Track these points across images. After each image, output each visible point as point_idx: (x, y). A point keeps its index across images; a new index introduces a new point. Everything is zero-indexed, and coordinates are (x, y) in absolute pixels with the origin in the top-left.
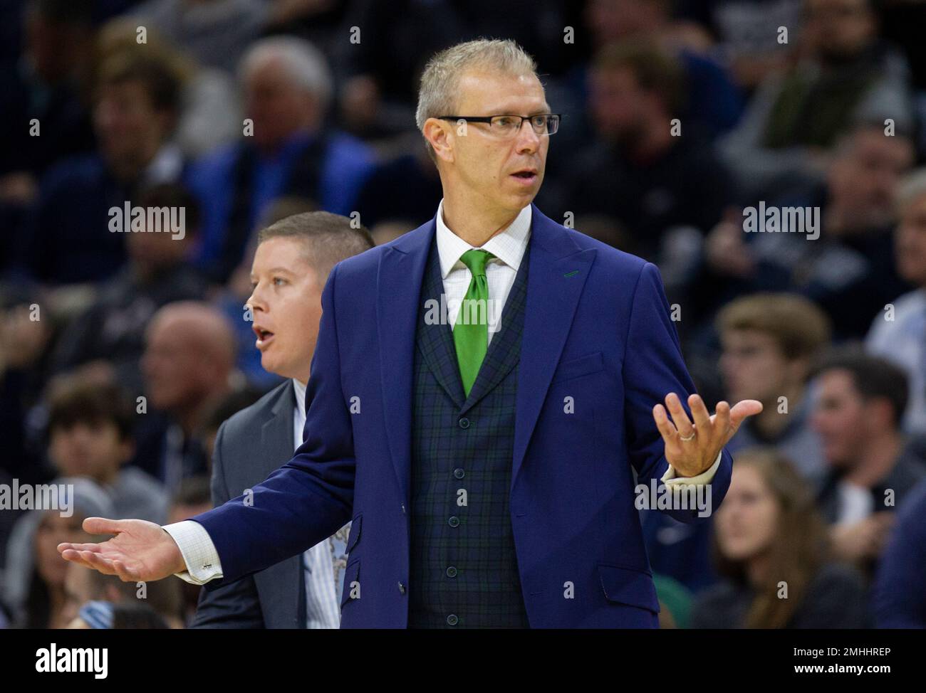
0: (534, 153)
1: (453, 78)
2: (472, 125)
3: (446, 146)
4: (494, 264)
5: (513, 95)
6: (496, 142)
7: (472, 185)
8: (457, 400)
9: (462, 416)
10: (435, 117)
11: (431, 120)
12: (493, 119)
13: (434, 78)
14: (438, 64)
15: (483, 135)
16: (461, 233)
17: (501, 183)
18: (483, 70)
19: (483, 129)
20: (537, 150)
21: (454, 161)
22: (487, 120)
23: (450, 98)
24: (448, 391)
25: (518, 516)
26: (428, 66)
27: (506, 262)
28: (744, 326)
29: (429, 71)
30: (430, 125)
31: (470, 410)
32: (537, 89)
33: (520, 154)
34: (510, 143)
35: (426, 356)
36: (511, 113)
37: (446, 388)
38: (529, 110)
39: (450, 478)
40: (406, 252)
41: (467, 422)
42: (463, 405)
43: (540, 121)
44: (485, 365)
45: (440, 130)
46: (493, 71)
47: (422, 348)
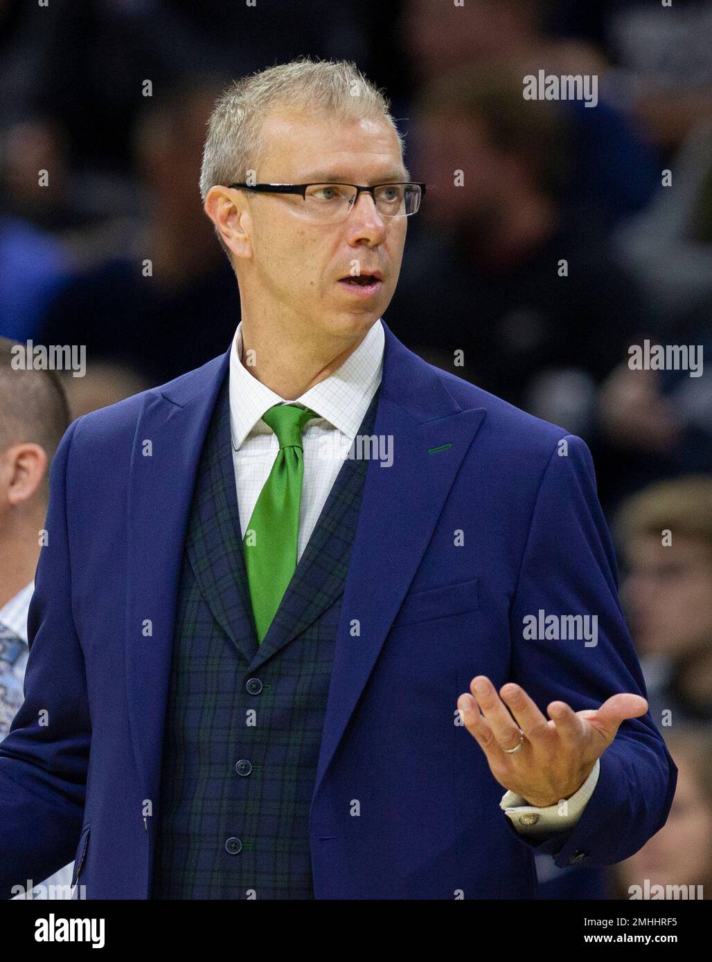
0: (376, 245)
1: (251, 123)
2: (277, 197)
3: (239, 232)
4: (316, 427)
5: (346, 150)
6: (316, 226)
7: (280, 296)
8: (243, 647)
9: (252, 675)
10: (223, 184)
11: (217, 188)
12: (309, 189)
13: (224, 122)
14: (233, 99)
15: (294, 214)
16: (263, 374)
17: (323, 292)
18: (299, 108)
19: (294, 203)
20: (382, 241)
21: (253, 256)
22: (299, 190)
23: (246, 154)
24: (229, 633)
25: (321, 840)
26: (220, 102)
27: (335, 425)
29: (219, 110)
30: (214, 198)
31: (265, 664)
32: (386, 142)
33: (353, 247)
34: (339, 229)
35: (200, 574)
36: (343, 178)
37: (227, 629)
38: (372, 175)
39: (229, 774)
40: (181, 403)
41: (258, 687)
42: (253, 657)
43: (390, 193)
44: (291, 592)
45: (230, 205)
46: (313, 112)
47: (192, 561)
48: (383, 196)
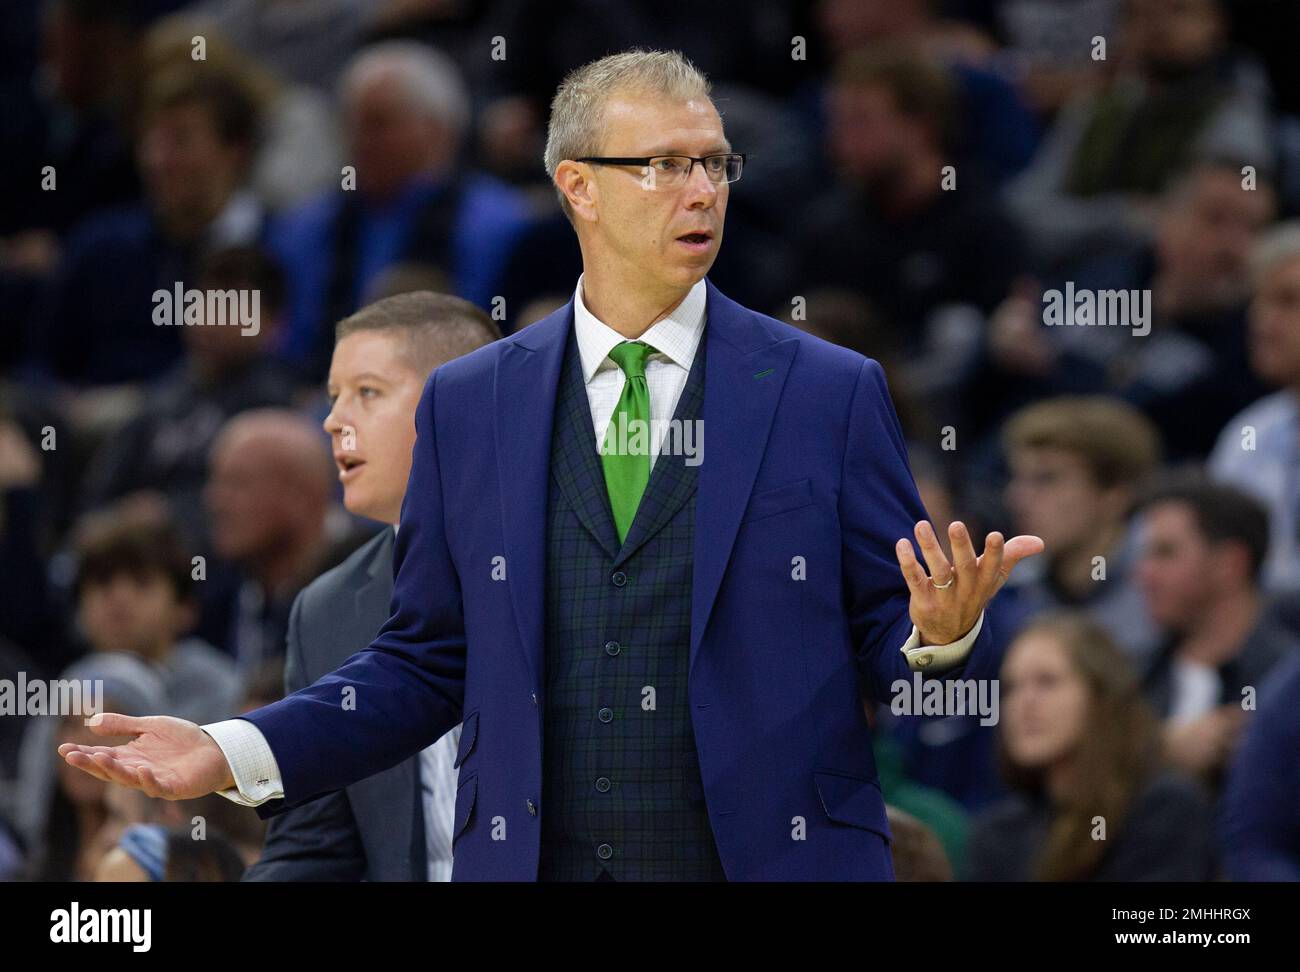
1: (596, 105)
2: (621, 168)
3: (586, 199)
4: (656, 361)
5: (680, 127)
6: (657, 193)
7: (622, 253)
9: (616, 570)
10: (571, 159)
11: (566, 162)
12: (652, 161)
13: (569, 105)
14: (575, 85)
16: (607, 319)
17: (663, 250)
18: (638, 93)
20: (713, 203)
21: (598, 219)
22: (644, 162)
23: (592, 132)
24: (596, 536)
25: (700, 707)
26: (562, 88)
27: (674, 360)
28: (1041, 442)
29: (560, 96)
30: (564, 170)
31: (627, 561)
32: (712, 120)
33: (689, 210)
34: (676, 195)
35: (565, 488)
36: (677, 152)
37: (593, 532)
38: (702, 148)
39: (600, 655)
40: (534, 348)
41: (623, 578)
42: (617, 554)
43: (716, 163)
44: (647, 498)
45: (578, 176)
46: (651, 95)
47: (558, 478)
48: (711, 166)
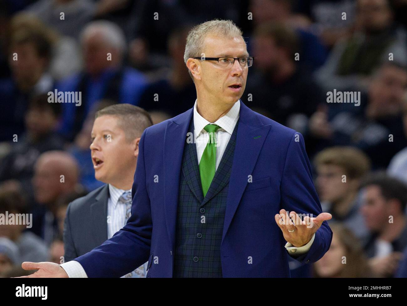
0: (240, 76)
1: (201, 39)
2: (210, 61)
3: (197, 72)
4: (220, 131)
5: (230, 47)
6: (222, 70)
7: (209, 91)
8: (199, 199)
9: (202, 207)
10: (192, 58)
11: (190, 59)
12: (220, 59)
13: (192, 39)
14: (195, 32)
15: (215, 66)
16: (204, 115)
17: (224, 90)
18: (216, 35)
19: (215, 63)
20: (241, 75)
21: (201, 79)
22: (217, 59)
23: (200, 49)
24: (195, 194)
25: (224, 257)
26: (190, 33)
27: (226, 130)
28: (328, 163)
29: (190, 35)
30: (190, 61)
31: (206, 204)
32: (242, 44)
33: (233, 76)
34: (229, 71)
35: (186, 176)
36: (229, 56)
37: (194, 193)
38: (238, 55)
39: (195, 238)
40: (179, 124)
41: (204, 211)
42: (202, 201)
43: (243, 60)
44: (214, 182)
45: (195, 64)
46: (220, 36)
47: (184, 172)
48: (241, 61)
